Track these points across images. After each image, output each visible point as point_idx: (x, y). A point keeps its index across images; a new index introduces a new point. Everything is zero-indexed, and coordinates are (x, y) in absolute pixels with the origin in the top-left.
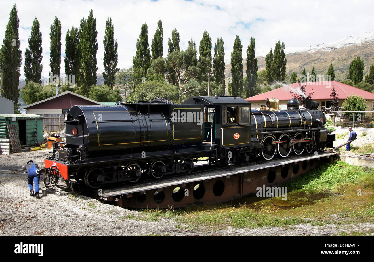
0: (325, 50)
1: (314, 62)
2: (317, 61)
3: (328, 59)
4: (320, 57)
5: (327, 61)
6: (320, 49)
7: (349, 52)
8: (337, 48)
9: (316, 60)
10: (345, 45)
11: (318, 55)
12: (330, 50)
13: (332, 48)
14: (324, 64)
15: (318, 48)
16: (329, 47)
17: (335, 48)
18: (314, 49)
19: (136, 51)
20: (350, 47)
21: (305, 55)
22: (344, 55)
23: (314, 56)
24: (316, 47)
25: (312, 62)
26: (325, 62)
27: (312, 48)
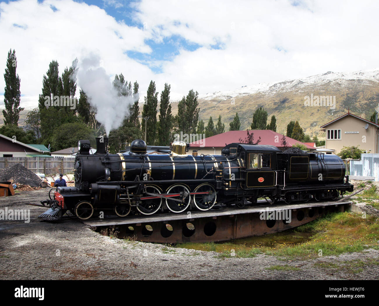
0: (221, 98)
1: (210, 109)
2: (214, 109)
3: (224, 107)
4: (216, 105)
5: (223, 109)
6: (216, 97)
7: (243, 101)
8: (232, 97)
9: (213, 107)
10: (240, 94)
11: (215, 103)
12: (225, 98)
13: (228, 97)
14: (220, 112)
15: (215, 96)
16: (225, 95)
17: (231, 97)
18: (210, 96)
19: (42, 89)
20: (244, 96)
21: (202, 102)
22: (239, 104)
23: (210, 103)
24: (212, 94)
25: (208, 109)
26: (221, 110)
27: (208, 95)
